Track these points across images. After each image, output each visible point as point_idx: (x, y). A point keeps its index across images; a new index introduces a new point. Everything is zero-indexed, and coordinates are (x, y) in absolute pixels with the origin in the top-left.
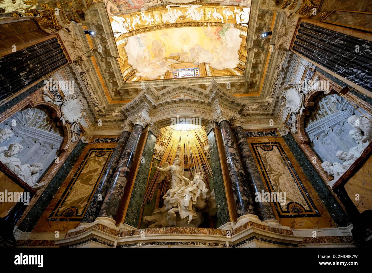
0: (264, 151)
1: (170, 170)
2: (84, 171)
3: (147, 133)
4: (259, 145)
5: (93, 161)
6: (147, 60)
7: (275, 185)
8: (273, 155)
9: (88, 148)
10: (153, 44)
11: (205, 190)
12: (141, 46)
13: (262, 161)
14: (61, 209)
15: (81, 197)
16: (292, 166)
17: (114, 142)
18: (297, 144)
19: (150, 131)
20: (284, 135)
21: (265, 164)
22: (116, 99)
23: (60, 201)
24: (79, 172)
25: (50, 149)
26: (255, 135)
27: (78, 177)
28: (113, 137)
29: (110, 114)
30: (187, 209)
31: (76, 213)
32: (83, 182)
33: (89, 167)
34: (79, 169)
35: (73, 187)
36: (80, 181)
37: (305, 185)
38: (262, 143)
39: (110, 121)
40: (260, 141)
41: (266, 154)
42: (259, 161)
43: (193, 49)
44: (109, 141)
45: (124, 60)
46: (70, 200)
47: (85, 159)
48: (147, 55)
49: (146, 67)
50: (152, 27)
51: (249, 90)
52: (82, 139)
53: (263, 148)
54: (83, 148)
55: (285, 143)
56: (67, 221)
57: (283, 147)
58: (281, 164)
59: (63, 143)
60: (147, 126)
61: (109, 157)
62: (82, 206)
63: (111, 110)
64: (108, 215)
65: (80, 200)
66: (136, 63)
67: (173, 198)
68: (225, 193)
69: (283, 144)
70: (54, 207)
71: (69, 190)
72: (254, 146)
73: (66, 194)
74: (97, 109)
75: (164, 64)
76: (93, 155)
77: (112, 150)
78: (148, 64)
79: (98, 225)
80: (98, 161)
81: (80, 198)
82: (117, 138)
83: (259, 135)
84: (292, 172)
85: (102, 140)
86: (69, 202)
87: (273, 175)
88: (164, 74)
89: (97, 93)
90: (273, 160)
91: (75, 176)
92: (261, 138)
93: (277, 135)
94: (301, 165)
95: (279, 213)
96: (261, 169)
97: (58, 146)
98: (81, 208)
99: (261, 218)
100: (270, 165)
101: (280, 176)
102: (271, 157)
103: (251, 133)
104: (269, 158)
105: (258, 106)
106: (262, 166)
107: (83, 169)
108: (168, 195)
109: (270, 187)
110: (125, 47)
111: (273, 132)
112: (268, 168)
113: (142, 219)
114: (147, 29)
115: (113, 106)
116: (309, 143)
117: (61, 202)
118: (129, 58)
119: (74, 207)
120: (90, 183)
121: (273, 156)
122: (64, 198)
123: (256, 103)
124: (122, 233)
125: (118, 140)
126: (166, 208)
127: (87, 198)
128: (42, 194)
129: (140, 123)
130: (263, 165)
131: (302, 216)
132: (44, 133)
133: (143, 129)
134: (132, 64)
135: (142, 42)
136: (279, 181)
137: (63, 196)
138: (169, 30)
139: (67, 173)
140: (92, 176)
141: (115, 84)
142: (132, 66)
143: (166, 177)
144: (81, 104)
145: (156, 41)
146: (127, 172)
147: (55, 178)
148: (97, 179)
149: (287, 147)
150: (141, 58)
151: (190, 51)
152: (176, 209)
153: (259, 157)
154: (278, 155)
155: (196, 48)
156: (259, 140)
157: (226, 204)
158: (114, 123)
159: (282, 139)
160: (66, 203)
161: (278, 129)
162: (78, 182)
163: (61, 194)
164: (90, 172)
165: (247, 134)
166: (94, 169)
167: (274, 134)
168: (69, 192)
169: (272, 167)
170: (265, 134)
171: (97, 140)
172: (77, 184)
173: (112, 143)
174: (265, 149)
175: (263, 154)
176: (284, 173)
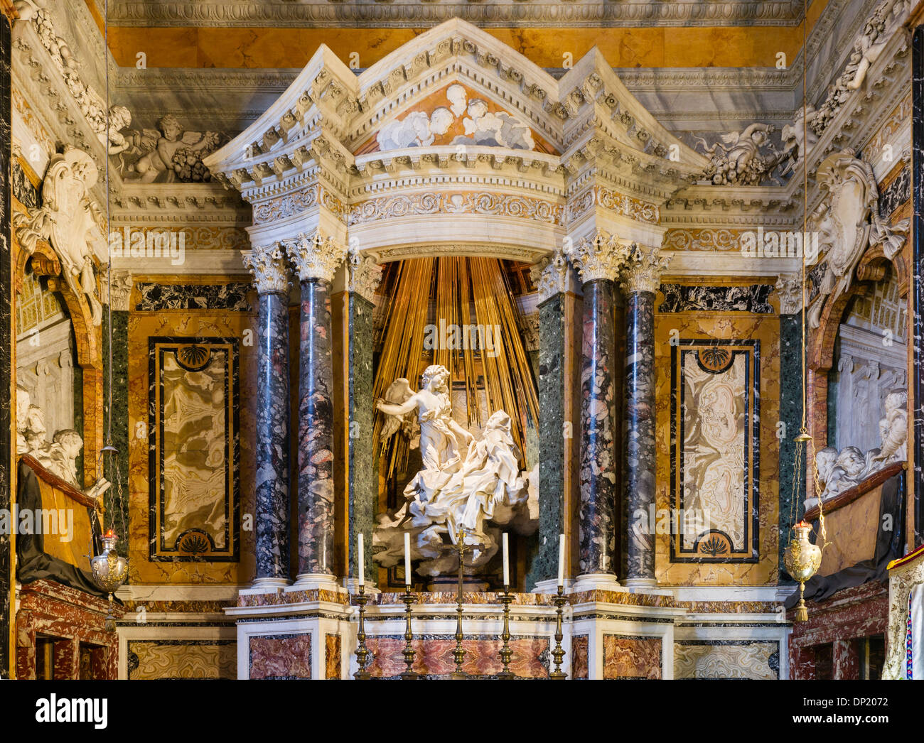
0: (702, 372)
2: (172, 426)
4: (695, 348)
5: (180, 386)
7: (692, 486)
8: (721, 391)
9: (139, 329)
11: (515, 484)
13: (683, 409)
14: (168, 535)
15: (201, 503)
16: (757, 433)
17: (220, 304)
20: (789, 310)
21: (687, 419)
23: (152, 515)
24: (156, 429)
26: (696, 302)
27: (162, 446)
31: (209, 544)
32: (187, 460)
33: (179, 410)
34: (152, 419)
35: (167, 477)
36: (174, 456)
38: (706, 342)
40: (702, 333)
41: (705, 383)
42: (673, 411)
44: (201, 300)
46: (176, 510)
47: (151, 380)
53: (703, 362)
54: (124, 334)
55: (778, 346)
56: (198, 561)
57: (763, 361)
58: (732, 423)
61: (227, 374)
62: (216, 526)
65: (204, 512)
67: (435, 506)
68: (561, 517)
69: (772, 347)
70: (146, 531)
71: (159, 486)
72: (680, 349)
73: (157, 496)
76: (171, 365)
77: (228, 346)
80: (197, 389)
81: (202, 508)
82: (224, 290)
83: (710, 302)
84: (751, 450)
85: (176, 298)
86: (177, 518)
87: (698, 455)
90: (716, 408)
91: (152, 442)
92: (712, 317)
93: (767, 308)
95: (672, 552)
96: (673, 436)
98: (217, 532)
101: (713, 460)
102: (714, 395)
103: (685, 292)
104: (707, 400)
106: (678, 428)
107: (162, 417)
108: (418, 488)
109: (678, 489)
111: (760, 292)
112: (692, 433)
116: (831, 374)
117: (157, 518)
119: (198, 530)
120: (208, 463)
121: (720, 393)
122: (157, 506)
123: (757, 116)
126: (415, 523)
127: (219, 505)
130: (683, 423)
131: (720, 561)
136: (707, 473)
137: (152, 501)
139: (126, 435)
140: (204, 442)
148: (223, 453)
149: (777, 362)
152: (443, 529)
153: (678, 397)
154: (738, 390)
156: (703, 325)
160: (171, 519)
161: (779, 284)
162: (171, 460)
164: (190, 428)
166: (199, 417)
167: (761, 301)
168: (162, 492)
169: (706, 430)
170: (729, 299)
171: (155, 294)
172: (172, 467)
173: (215, 310)
174: (708, 367)
175: (696, 385)
176: (726, 453)
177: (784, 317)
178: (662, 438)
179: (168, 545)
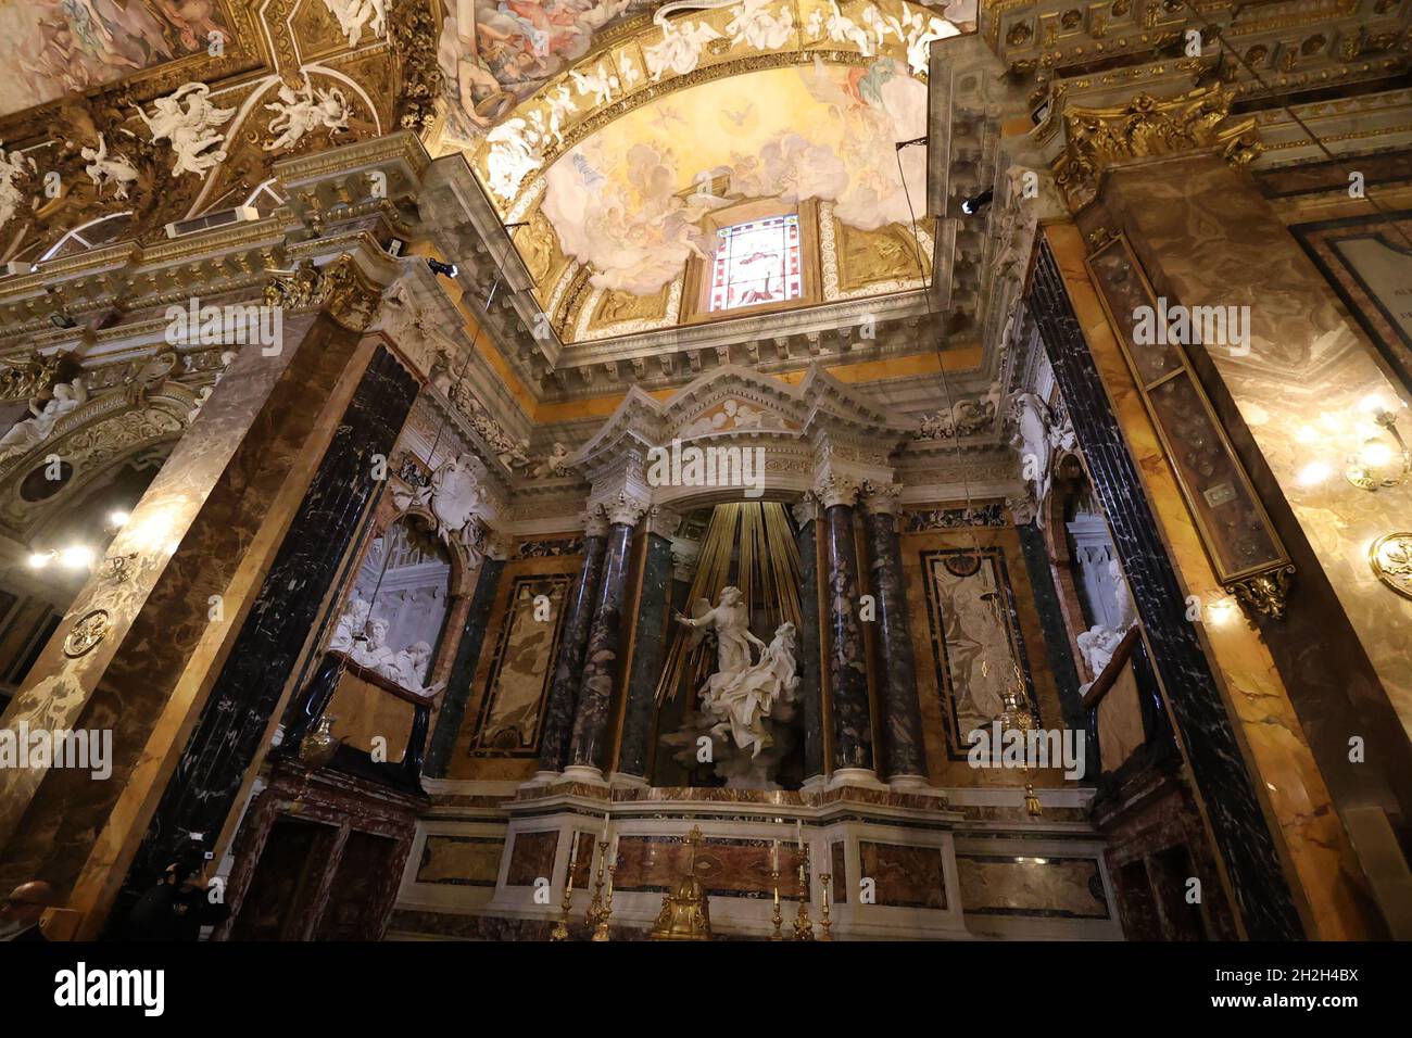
0: (952, 576)
1: (714, 621)
2: (515, 640)
3: (646, 537)
4: (941, 557)
6: (621, 219)
7: (959, 679)
9: (509, 572)
10: (630, 157)
11: (791, 681)
12: (594, 179)
13: (939, 607)
14: (488, 733)
15: (521, 703)
16: (1017, 626)
17: (568, 552)
18: (1044, 561)
19: (652, 534)
20: (1022, 522)
21: (945, 616)
22: (550, 400)
23: (481, 714)
24: (502, 644)
25: (430, 598)
26: (937, 521)
27: (503, 658)
28: (564, 538)
29: (543, 458)
30: (749, 729)
31: (519, 741)
32: (518, 668)
33: (522, 628)
34: (501, 636)
35: (501, 681)
36: (510, 664)
37: (1037, 680)
38: (952, 552)
39: (548, 489)
40: (946, 544)
41: (955, 585)
42: (930, 609)
43: (772, 148)
44: (556, 550)
45: (547, 252)
46: (501, 710)
47: (509, 606)
48: (615, 201)
49: (620, 245)
50: (618, 105)
51: (952, 339)
52: (490, 551)
53: (952, 568)
54: (498, 577)
55: (1021, 549)
56: (505, 757)
57: (1008, 563)
58: (990, 618)
59: (453, 579)
60: (642, 519)
61: (562, 600)
62: (528, 724)
63: (543, 446)
64: (584, 762)
65: (523, 710)
66: (587, 241)
67: (718, 703)
68: (820, 709)
69: (1014, 551)
70: (472, 728)
71: (493, 689)
72: (928, 558)
73: (489, 699)
74: (504, 460)
75: (676, 220)
76: (526, 594)
77: (568, 579)
78: (623, 233)
79: (571, 784)
81: (520, 707)
82: (572, 542)
83: (949, 522)
84: (1014, 642)
85: (538, 550)
86: (499, 717)
87: (961, 649)
88: (681, 268)
89: (498, 411)
90: (973, 605)
91: (497, 654)
92: (951, 533)
93: (1002, 522)
94: (1044, 623)
95: (950, 749)
96: (933, 632)
97: (443, 586)
98: (527, 729)
99: (885, 774)
100: (957, 621)
101: (977, 653)
102: (966, 594)
103: (926, 515)
104: (961, 599)
105: (966, 408)
106: (937, 624)
107: (509, 634)
108: (709, 690)
109: (945, 682)
110: (544, 207)
111: (993, 510)
112: (952, 629)
113: (657, 740)
114: (603, 118)
115: (547, 430)
117: (484, 717)
118: (560, 236)
119: (512, 728)
121: (972, 593)
122: (487, 707)
123: (963, 396)
124: (616, 791)
125: (577, 547)
126: (705, 722)
127: (534, 704)
128: (444, 702)
129: (625, 517)
130: (941, 619)
132: (412, 572)
133: (633, 529)
134: (573, 251)
135: (592, 165)
136: (973, 666)
137: (484, 703)
138: (678, 98)
139: (479, 649)
140: (535, 651)
141: (539, 360)
142: (575, 258)
143: (706, 637)
144: (471, 474)
145: (638, 145)
146: (608, 661)
147: (456, 662)
148: (547, 661)
149: (1022, 563)
150: (600, 219)
151: (762, 154)
152: (726, 726)
153: (932, 596)
154: (989, 588)
155: (783, 143)
156: (946, 539)
157: (821, 732)
158: (559, 494)
159: (1015, 534)
160: (494, 718)
161: (1008, 502)
162: (507, 668)
163: (478, 700)
164: (528, 642)
165: (915, 521)
166: (536, 633)
167: (996, 516)
168: (494, 693)
169: (964, 627)
170: (966, 518)
171: (526, 549)
172: (507, 674)
173: (564, 555)
174: (957, 570)
175: (948, 587)
176: (990, 646)
177: (1019, 527)
178: (923, 634)
179: (486, 742)
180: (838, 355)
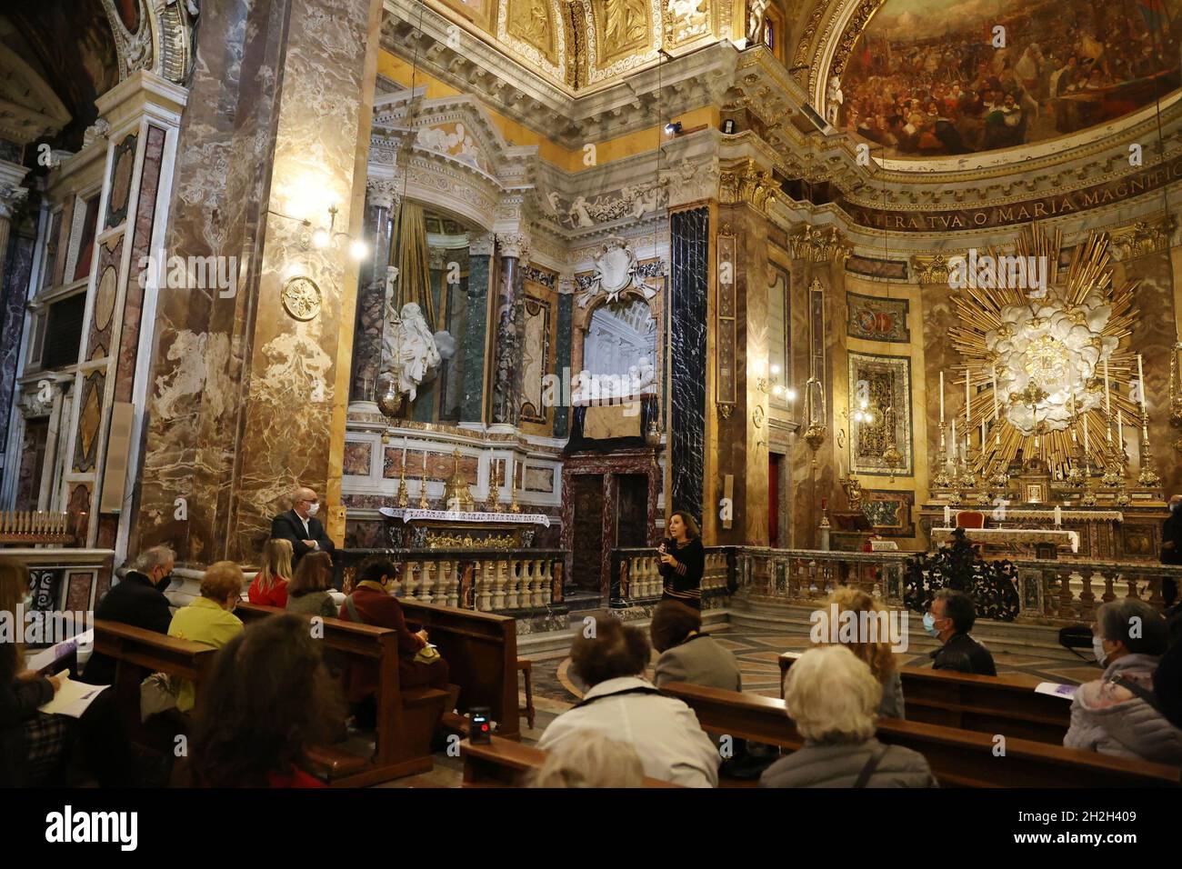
0: (529, 314)
8: (535, 325)
11: (436, 355)
16: (548, 352)
18: (570, 321)
20: (563, 292)
26: (528, 274)
38: (531, 297)
41: (528, 319)
51: (559, 138)
53: (529, 308)
55: (557, 310)
57: (551, 314)
58: (538, 345)
69: (554, 308)
83: (533, 276)
84: (545, 361)
87: (526, 359)
90: (533, 333)
92: (533, 285)
93: (554, 287)
94: (558, 354)
100: (526, 342)
102: (532, 327)
104: (530, 330)
105: (556, 199)
112: (525, 347)
116: (585, 332)
121: (534, 327)
131: (531, 421)
136: (527, 370)
154: (541, 327)
156: (530, 288)
157: (480, 399)
159: (556, 297)
161: (561, 277)
167: (552, 283)
169: (528, 346)
170: (540, 278)
174: (531, 311)
176: (535, 360)
177: (560, 294)
180: (503, 105)
